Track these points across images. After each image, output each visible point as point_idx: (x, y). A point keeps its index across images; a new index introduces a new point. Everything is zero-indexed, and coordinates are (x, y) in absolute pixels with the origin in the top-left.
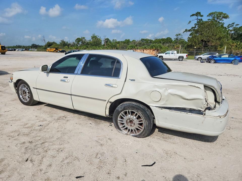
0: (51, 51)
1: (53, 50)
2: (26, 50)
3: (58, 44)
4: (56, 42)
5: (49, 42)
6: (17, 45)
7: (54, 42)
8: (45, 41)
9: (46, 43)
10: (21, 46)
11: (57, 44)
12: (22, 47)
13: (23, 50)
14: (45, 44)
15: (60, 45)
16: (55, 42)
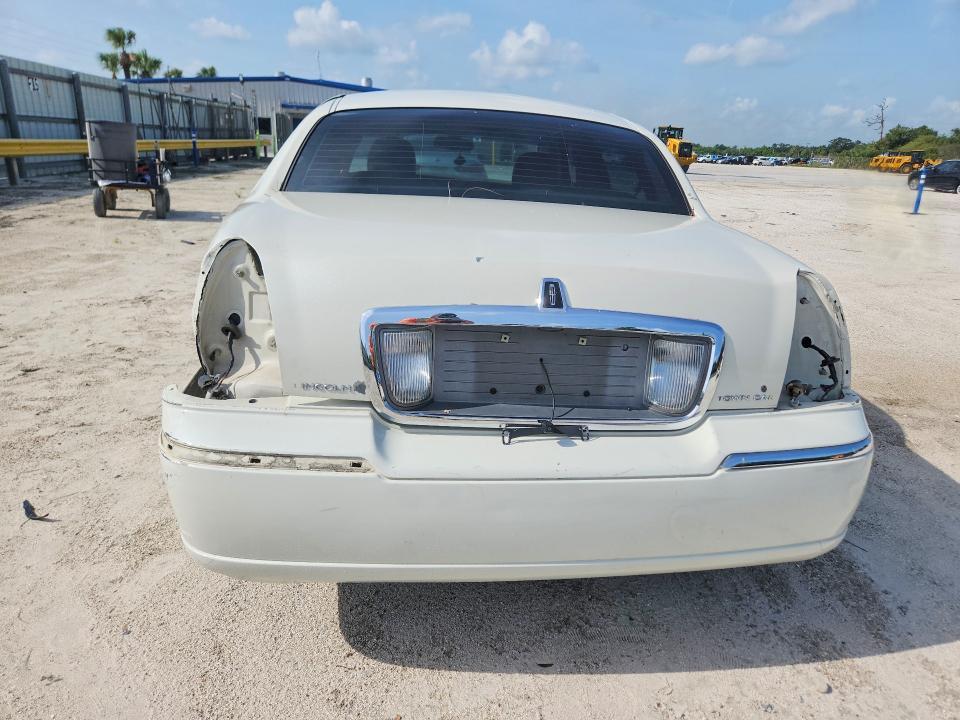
0: (891, 165)
1: (899, 161)
2: (796, 162)
3: (944, 137)
4: (935, 130)
5: (899, 126)
6: (775, 145)
7: (924, 127)
8: (882, 123)
9: (886, 131)
10: (791, 147)
11: (940, 134)
12: (792, 151)
13: (779, 163)
14: (877, 139)
15: (951, 141)
16: (929, 127)
